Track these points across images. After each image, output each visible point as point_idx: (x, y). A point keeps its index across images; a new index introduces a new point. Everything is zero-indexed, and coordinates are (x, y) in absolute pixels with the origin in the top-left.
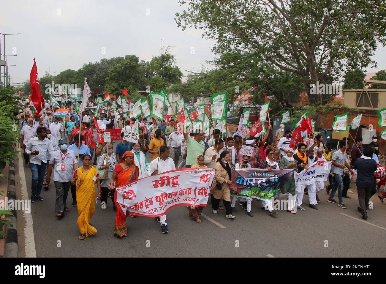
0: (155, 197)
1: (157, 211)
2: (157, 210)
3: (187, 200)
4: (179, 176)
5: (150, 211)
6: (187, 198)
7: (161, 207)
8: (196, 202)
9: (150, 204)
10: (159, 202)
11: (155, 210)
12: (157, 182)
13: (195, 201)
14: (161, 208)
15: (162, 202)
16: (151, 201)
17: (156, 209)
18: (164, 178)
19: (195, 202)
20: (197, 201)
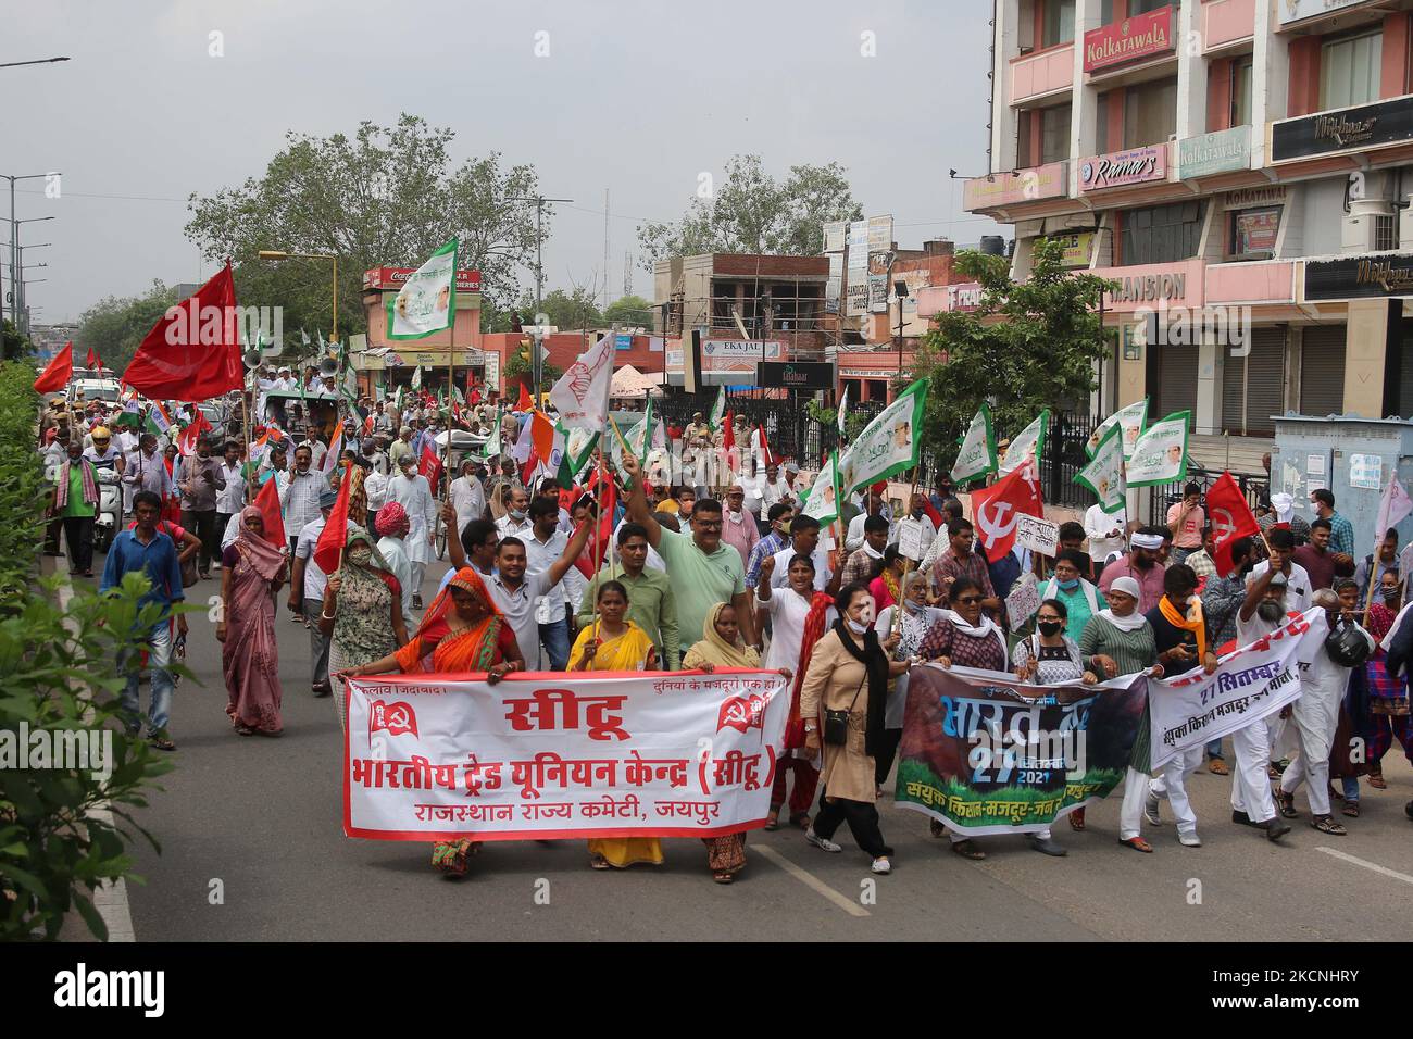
0: (512, 763)
1: (511, 819)
2: (510, 812)
3: (675, 811)
4: (625, 698)
5: (480, 810)
6: (672, 803)
7: (529, 806)
8: (710, 815)
9: (488, 786)
10: (523, 786)
11: (504, 812)
12: (521, 706)
13: (705, 813)
14: (525, 809)
15: (534, 786)
16: (493, 773)
17: (507, 809)
18: (551, 696)
19: (706, 817)
20: (713, 812)
